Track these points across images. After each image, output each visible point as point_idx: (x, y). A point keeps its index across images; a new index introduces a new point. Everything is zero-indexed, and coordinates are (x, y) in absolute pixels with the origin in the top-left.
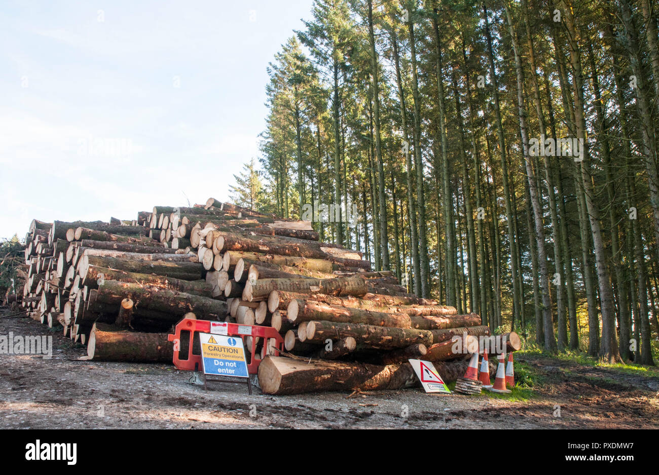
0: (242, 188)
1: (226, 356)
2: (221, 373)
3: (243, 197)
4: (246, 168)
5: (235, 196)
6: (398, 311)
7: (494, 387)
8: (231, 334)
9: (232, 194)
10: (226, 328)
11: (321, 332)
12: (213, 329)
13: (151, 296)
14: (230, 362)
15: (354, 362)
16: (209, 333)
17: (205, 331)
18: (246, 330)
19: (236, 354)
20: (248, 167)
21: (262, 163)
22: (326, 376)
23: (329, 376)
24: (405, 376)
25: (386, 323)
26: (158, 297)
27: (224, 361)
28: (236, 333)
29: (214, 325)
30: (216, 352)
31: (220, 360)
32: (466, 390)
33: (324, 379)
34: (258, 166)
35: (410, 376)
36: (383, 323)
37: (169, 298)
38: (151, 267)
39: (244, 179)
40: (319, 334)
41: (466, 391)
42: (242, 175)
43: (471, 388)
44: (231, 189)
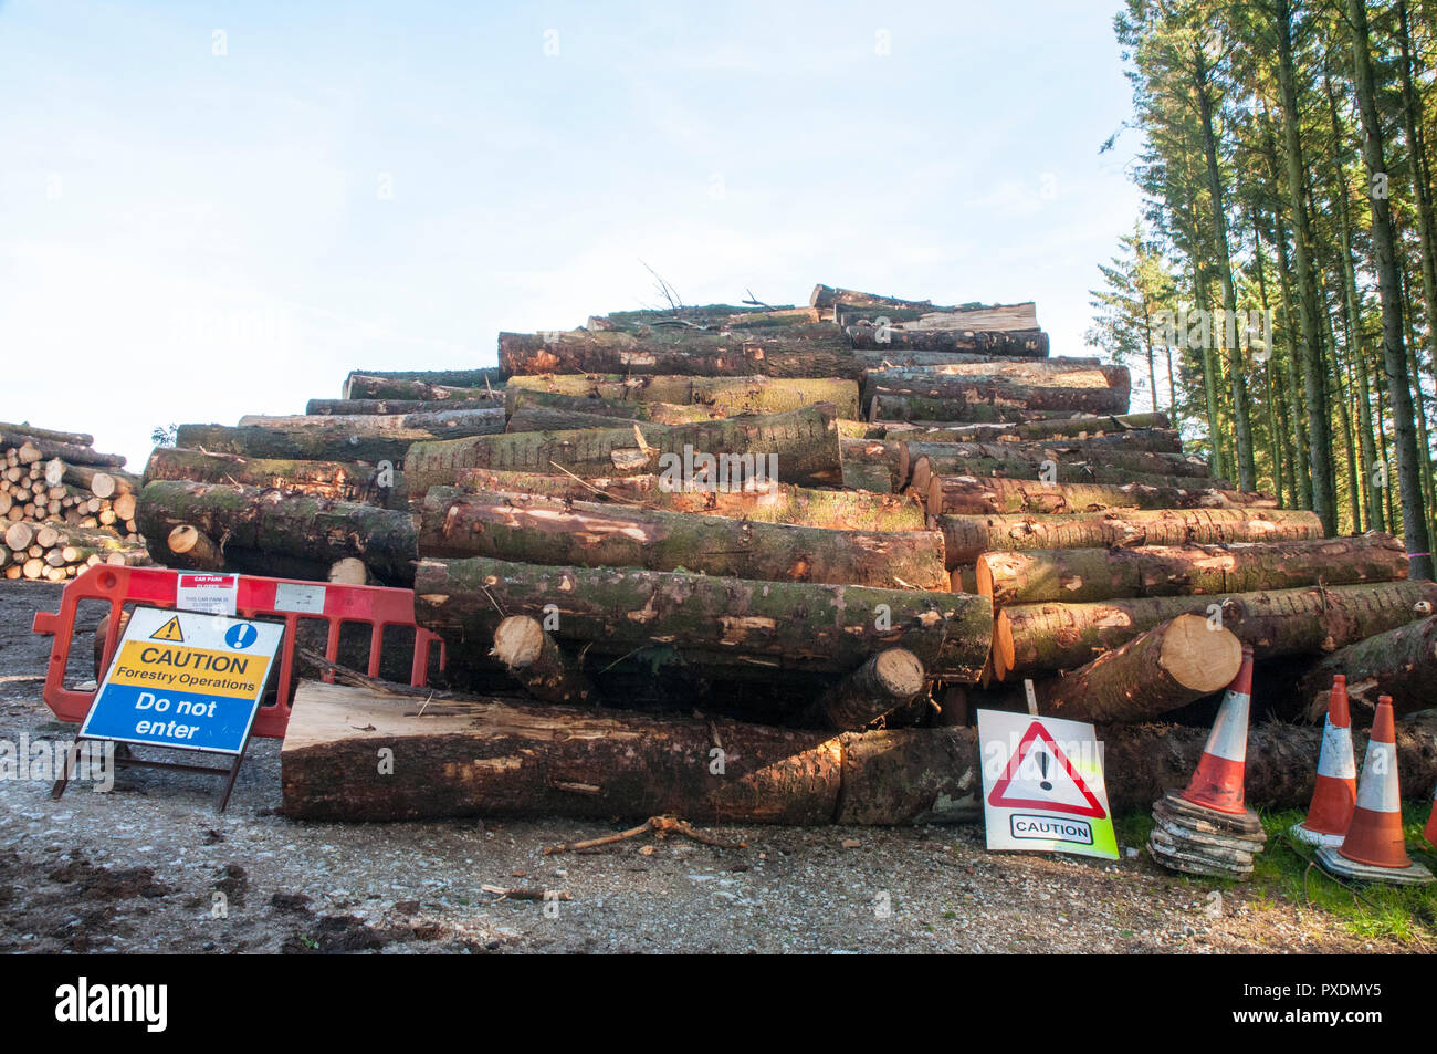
0: (1122, 292)
1: (192, 681)
2: (147, 736)
3: (1129, 314)
4: (1126, 245)
5: (1107, 315)
6: (1028, 530)
7: (1344, 852)
8: (248, 612)
9: (1099, 313)
10: (232, 591)
11: (440, 599)
12: (184, 595)
13: (258, 517)
14: (195, 698)
15: (688, 712)
16: (172, 607)
17: (159, 602)
18: (303, 598)
19: (236, 677)
20: (1128, 240)
21: (1152, 222)
22: (498, 765)
23: (514, 764)
24: (928, 774)
25: (817, 568)
26: (278, 520)
27: (176, 697)
28: (264, 609)
29: (189, 583)
30: (164, 667)
31: (159, 694)
32: (1170, 852)
33: (489, 774)
34: (1148, 231)
35: (957, 777)
36: (801, 566)
37: (303, 519)
38: (349, 444)
39: (1123, 272)
40: (428, 606)
41: (1169, 858)
42: (1117, 262)
43: (1193, 847)
44: (1095, 299)
